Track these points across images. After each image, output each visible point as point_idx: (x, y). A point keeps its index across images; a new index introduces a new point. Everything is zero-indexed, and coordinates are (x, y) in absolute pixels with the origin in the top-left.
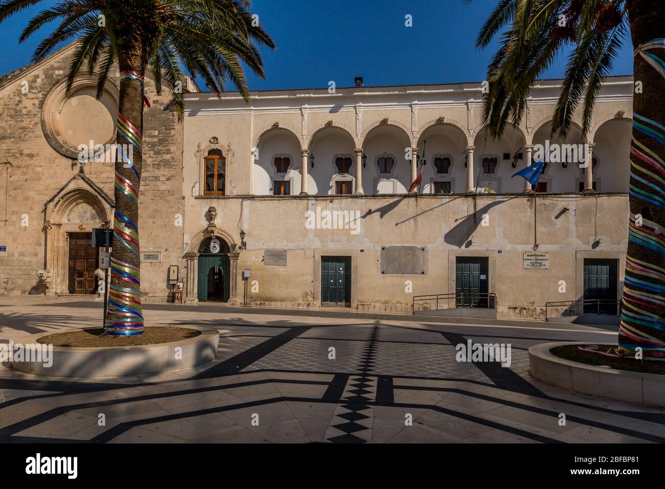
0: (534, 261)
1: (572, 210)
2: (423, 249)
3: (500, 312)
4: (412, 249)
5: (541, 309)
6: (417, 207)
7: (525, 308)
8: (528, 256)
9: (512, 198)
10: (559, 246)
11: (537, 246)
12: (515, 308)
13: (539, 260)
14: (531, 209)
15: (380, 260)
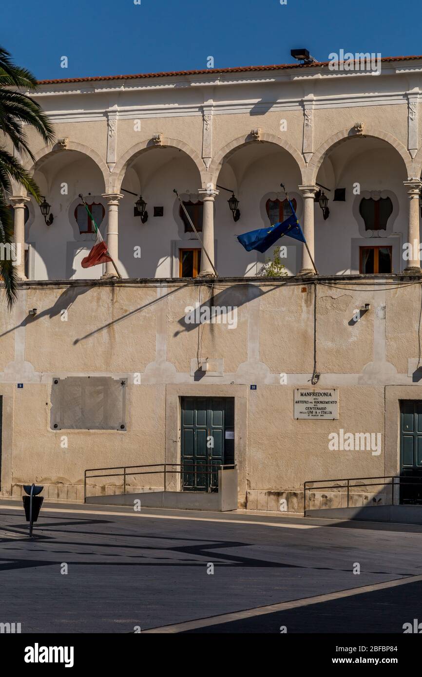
0: (312, 405)
1: (379, 308)
2: (123, 383)
3: (253, 502)
4: (104, 382)
5: (323, 496)
6: (113, 304)
7: (295, 494)
8: (302, 395)
9: (278, 286)
10: (357, 375)
11: (318, 377)
12: (279, 494)
13: (321, 402)
14: (307, 307)
15: (50, 403)
